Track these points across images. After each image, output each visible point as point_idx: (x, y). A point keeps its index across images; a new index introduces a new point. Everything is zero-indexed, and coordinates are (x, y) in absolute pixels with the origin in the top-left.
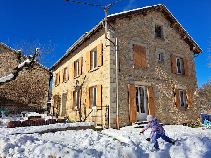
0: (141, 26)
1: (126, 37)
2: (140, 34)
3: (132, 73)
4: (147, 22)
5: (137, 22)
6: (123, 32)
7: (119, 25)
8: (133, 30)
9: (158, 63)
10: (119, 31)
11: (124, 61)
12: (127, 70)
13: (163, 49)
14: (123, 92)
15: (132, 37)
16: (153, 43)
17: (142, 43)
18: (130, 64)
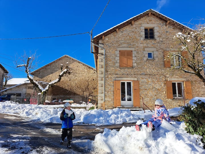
0: (129, 34)
1: (113, 47)
2: (127, 41)
3: (118, 72)
4: (136, 29)
5: (124, 32)
6: (111, 43)
7: (107, 39)
8: (120, 39)
9: (147, 61)
10: (107, 43)
11: (111, 64)
12: (113, 71)
13: (154, 47)
14: (110, 86)
15: (119, 45)
16: (141, 45)
17: (129, 47)
18: (116, 66)
